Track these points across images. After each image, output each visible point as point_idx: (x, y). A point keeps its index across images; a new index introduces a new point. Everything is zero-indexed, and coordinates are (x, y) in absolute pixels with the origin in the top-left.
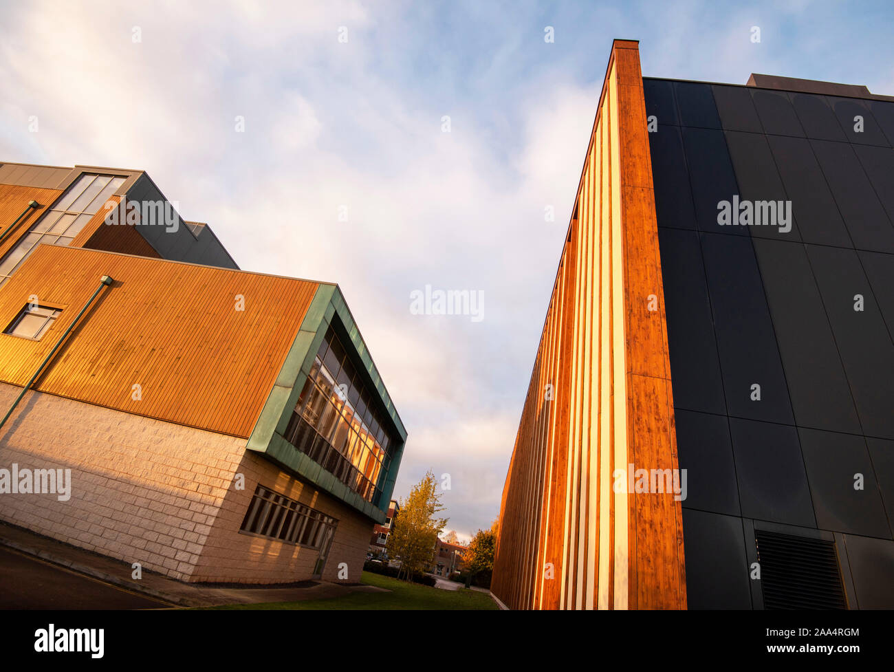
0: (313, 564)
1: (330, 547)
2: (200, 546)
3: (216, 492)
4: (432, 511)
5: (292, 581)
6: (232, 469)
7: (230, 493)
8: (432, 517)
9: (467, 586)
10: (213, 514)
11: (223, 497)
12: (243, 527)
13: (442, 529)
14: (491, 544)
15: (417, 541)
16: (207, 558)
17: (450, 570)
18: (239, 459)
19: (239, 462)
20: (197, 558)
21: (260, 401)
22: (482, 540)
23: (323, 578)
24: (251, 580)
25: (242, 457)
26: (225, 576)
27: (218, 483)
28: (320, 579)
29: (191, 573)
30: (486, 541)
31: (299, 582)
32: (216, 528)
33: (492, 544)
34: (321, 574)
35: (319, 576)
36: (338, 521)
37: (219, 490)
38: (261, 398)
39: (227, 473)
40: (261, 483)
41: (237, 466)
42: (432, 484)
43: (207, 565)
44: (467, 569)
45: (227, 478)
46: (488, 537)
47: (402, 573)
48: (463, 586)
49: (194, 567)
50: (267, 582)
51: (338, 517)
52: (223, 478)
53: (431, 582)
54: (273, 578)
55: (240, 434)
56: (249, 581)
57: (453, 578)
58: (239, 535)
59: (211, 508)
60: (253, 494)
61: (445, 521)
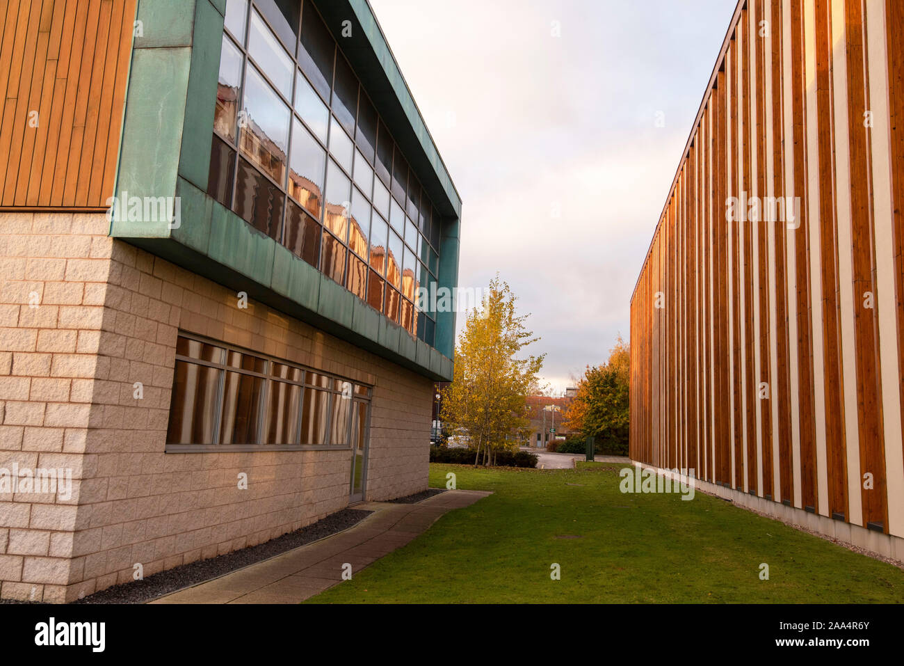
0: (344, 477)
1: (368, 438)
2: (67, 509)
3: (64, 366)
4: (514, 347)
5: (315, 520)
6: (90, 299)
7: (106, 360)
8: (517, 356)
9: (590, 458)
10: (77, 424)
11: (92, 373)
12: (173, 435)
13: (535, 375)
14: (613, 385)
15: (498, 400)
16: (98, 532)
17: (543, 437)
18: (103, 270)
19: (105, 277)
20: (70, 538)
21: (107, 102)
22: (599, 382)
23: (368, 498)
24: (229, 544)
25: (108, 262)
26: (162, 557)
27: (63, 341)
28: (363, 500)
29: (64, 579)
30: (606, 382)
31: (328, 517)
32: (99, 454)
33: (616, 385)
34: (363, 491)
35: (359, 496)
36: (370, 387)
37: (73, 360)
38: (108, 92)
39: (79, 312)
40: (183, 327)
41: (103, 290)
42: (505, 300)
43: (105, 547)
44: (577, 430)
45: (86, 323)
46: (607, 376)
47: (481, 456)
48: (582, 458)
49: (67, 563)
50: (265, 537)
51: (370, 379)
52: (72, 324)
53: (528, 461)
54: (272, 526)
55: (81, 202)
56: (225, 548)
57: (554, 448)
58: (169, 457)
59: (66, 408)
60: (172, 356)
61: (539, 361)
